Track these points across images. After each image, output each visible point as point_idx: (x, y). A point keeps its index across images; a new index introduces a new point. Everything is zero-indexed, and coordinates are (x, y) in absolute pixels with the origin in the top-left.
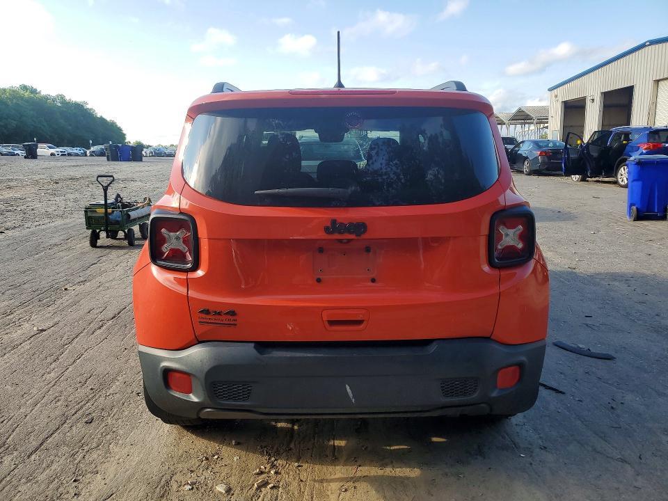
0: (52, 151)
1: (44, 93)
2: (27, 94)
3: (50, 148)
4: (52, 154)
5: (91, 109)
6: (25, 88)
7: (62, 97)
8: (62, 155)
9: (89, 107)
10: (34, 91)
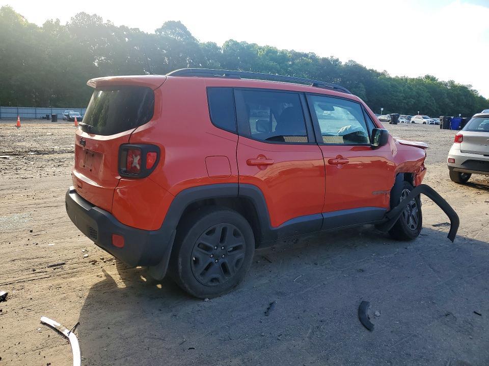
0: (425, 120)
1: (440, 80)
2: (428, 81)
3: (424, 118)
4: (424, 123)
5: (475, 90)
6: (428, 77)
7: (452, 82)
8: (430, 124)
9: (473, 88)
10: (433, 79)
